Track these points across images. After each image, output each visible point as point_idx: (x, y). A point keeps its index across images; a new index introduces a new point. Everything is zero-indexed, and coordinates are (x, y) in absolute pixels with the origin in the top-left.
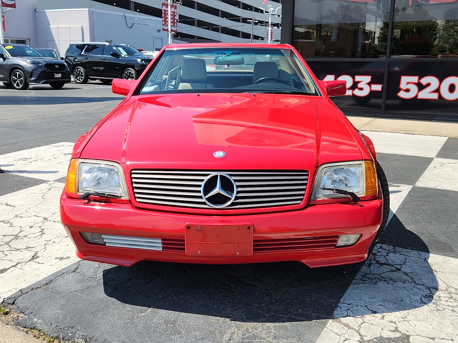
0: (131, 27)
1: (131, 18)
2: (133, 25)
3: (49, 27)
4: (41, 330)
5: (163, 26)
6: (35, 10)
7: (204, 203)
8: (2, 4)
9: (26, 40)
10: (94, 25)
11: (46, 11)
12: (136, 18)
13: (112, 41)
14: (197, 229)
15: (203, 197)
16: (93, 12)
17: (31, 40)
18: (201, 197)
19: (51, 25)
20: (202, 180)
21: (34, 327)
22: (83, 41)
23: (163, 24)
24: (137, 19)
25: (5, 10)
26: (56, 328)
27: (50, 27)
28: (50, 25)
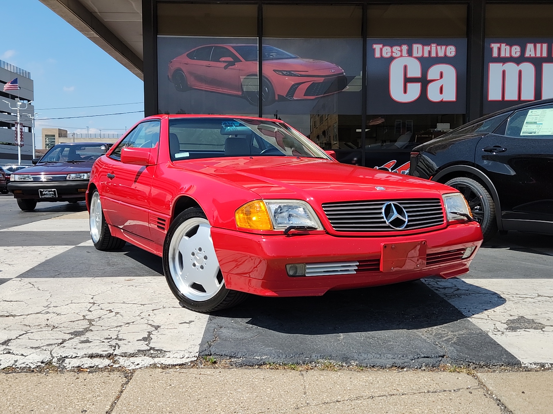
4: (275, 363)
7: (389, 227)
14: (392, 247)
15: (387, 221)
18: (385, 222)
20: (382, 209)
21: (263, 363)
26: (286, 358)
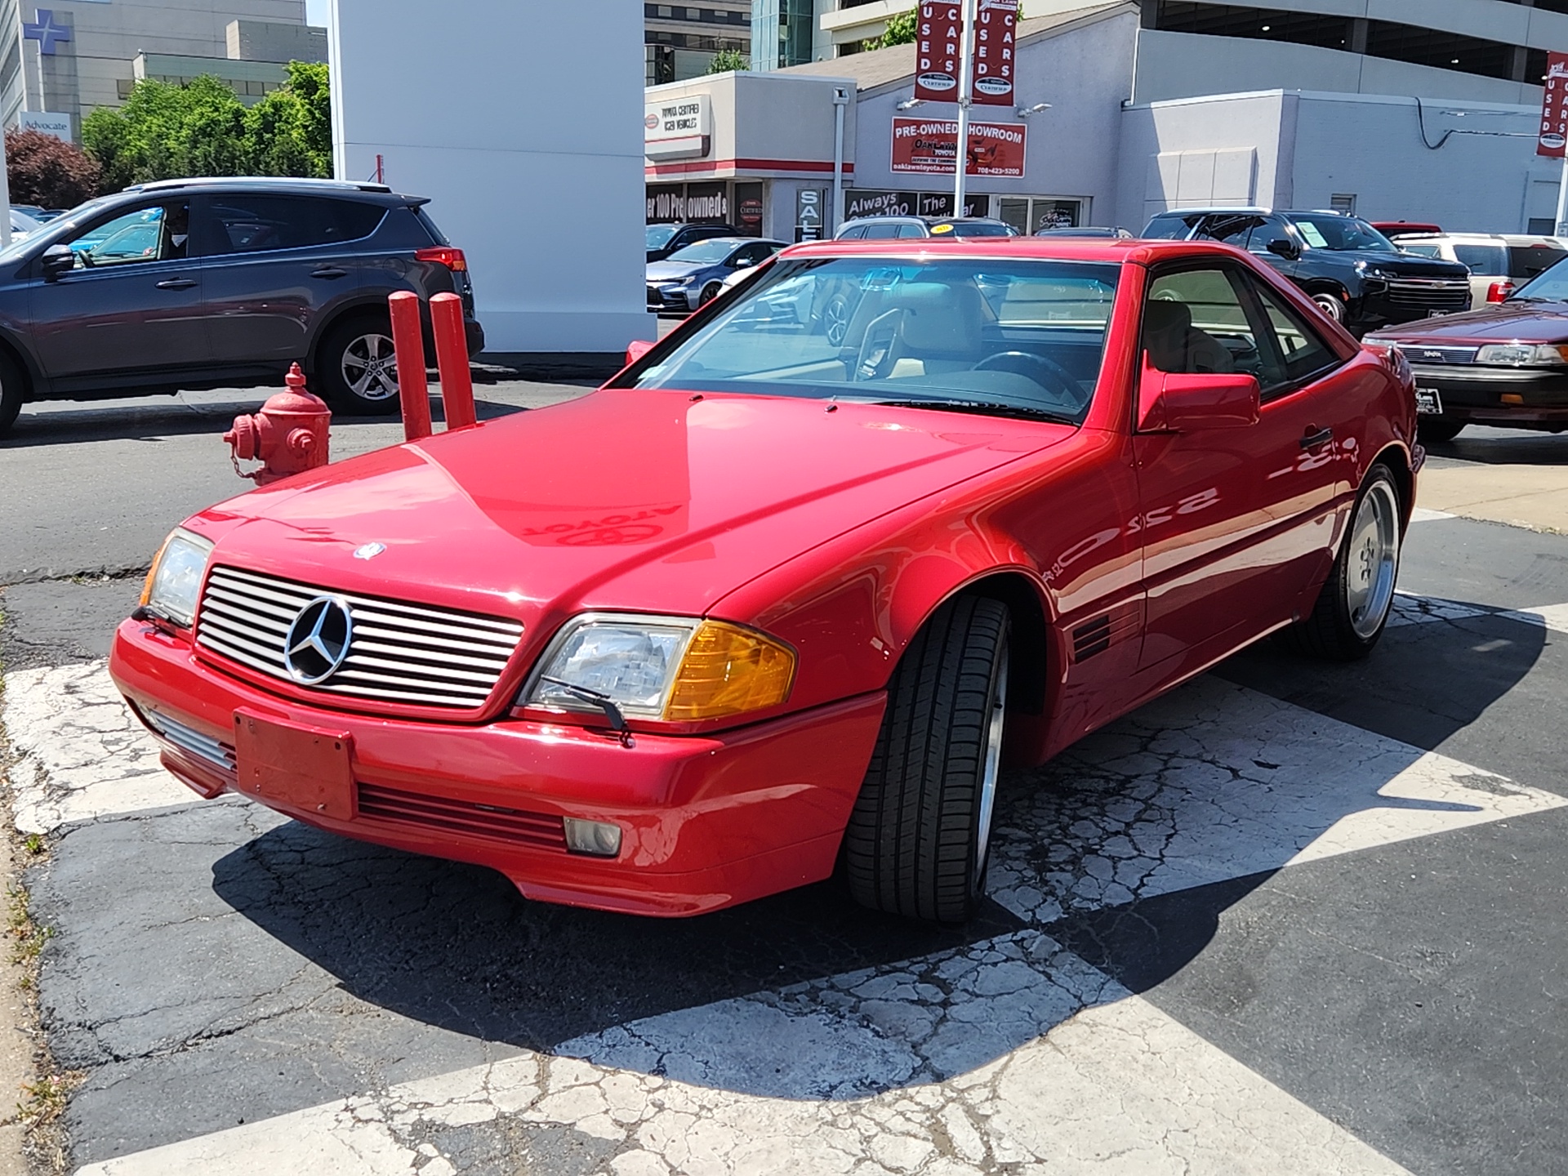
0: (1440, 145)
1: (1442, 113)
2: (1446, 137)
3: (1156, 157)
5: (1542, 140)
6: (1123, 105)
7: (282, 666)
8: (973, 96)
9: (1079, 202)
10: (1296, 145)
11: (1153, 105)
12: (1461, 110)
13: (1355, 196)
15: (286, 650)
16: (1301, 101)
17: (1095, 199)
18: (280, 649)
19: (1161, 149)
20: (297, 609)
22: (1251, 201)
23: (1542, 132)
24: (1463, 114)
25: (1028, 110)
27: (1159, 155)
28: (1159, 152)
